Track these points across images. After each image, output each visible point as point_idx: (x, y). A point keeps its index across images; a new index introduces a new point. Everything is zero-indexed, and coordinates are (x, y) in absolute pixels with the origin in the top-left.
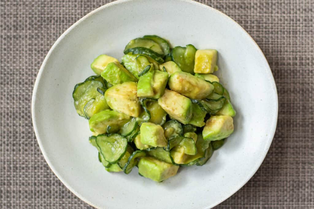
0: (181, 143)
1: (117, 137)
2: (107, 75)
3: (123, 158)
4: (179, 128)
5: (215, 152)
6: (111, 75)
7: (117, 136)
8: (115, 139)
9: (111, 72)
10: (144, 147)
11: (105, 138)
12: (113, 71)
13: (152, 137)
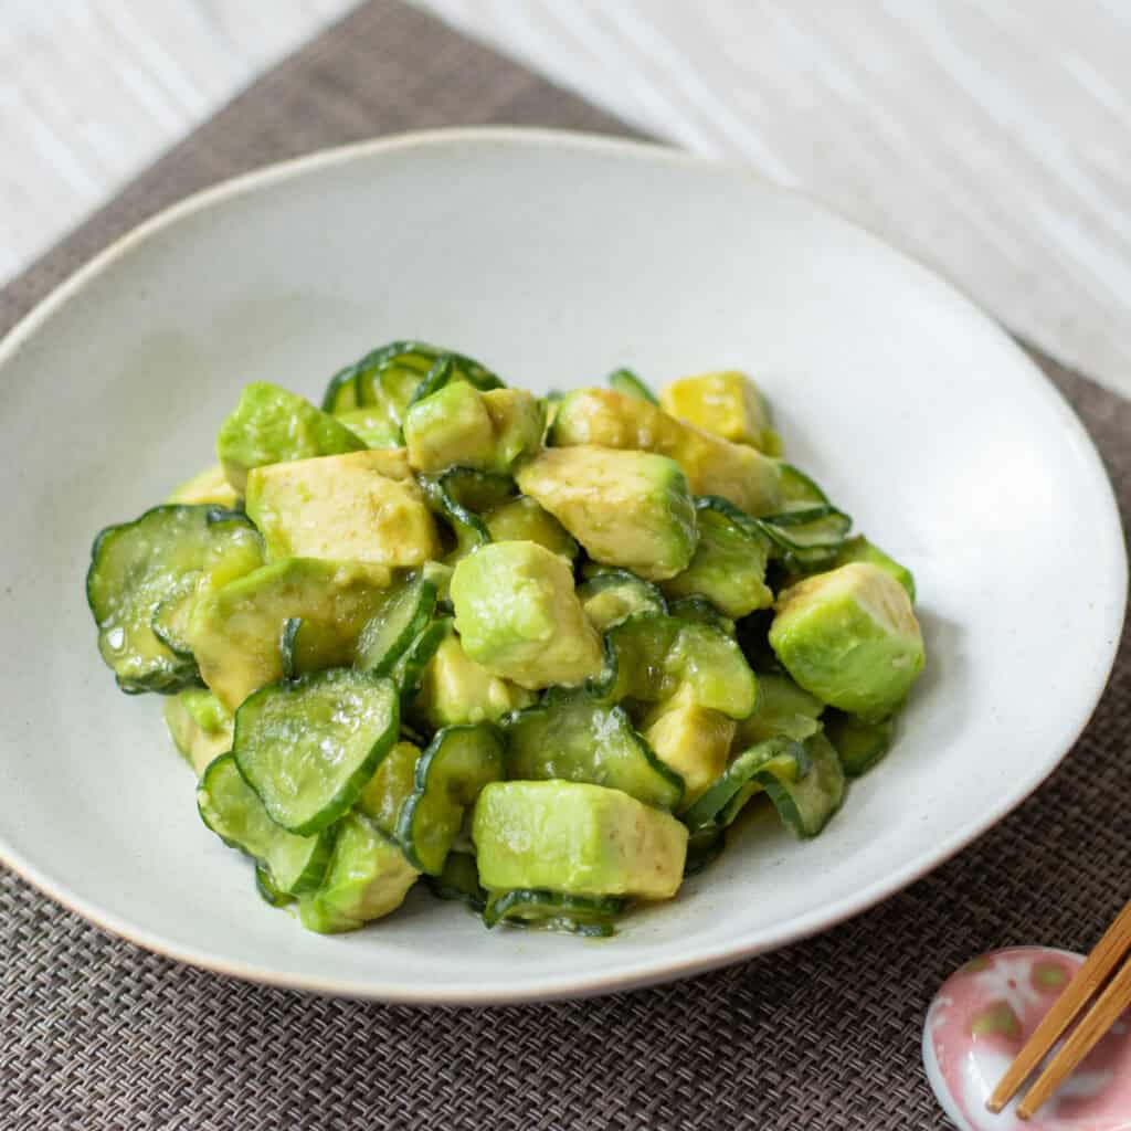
0: (671, 658)
1: (341, 687)
2: (247, 427)
3: (388, 762)
4: (650, 598)
5: (857, 786)
6: (266, 425)
7: (336, 680)
8: (330, 696)
9: (266, 414)
10: (485, 703)
11: (277, 704)
12: (272, 408)
13: (518, 588)
